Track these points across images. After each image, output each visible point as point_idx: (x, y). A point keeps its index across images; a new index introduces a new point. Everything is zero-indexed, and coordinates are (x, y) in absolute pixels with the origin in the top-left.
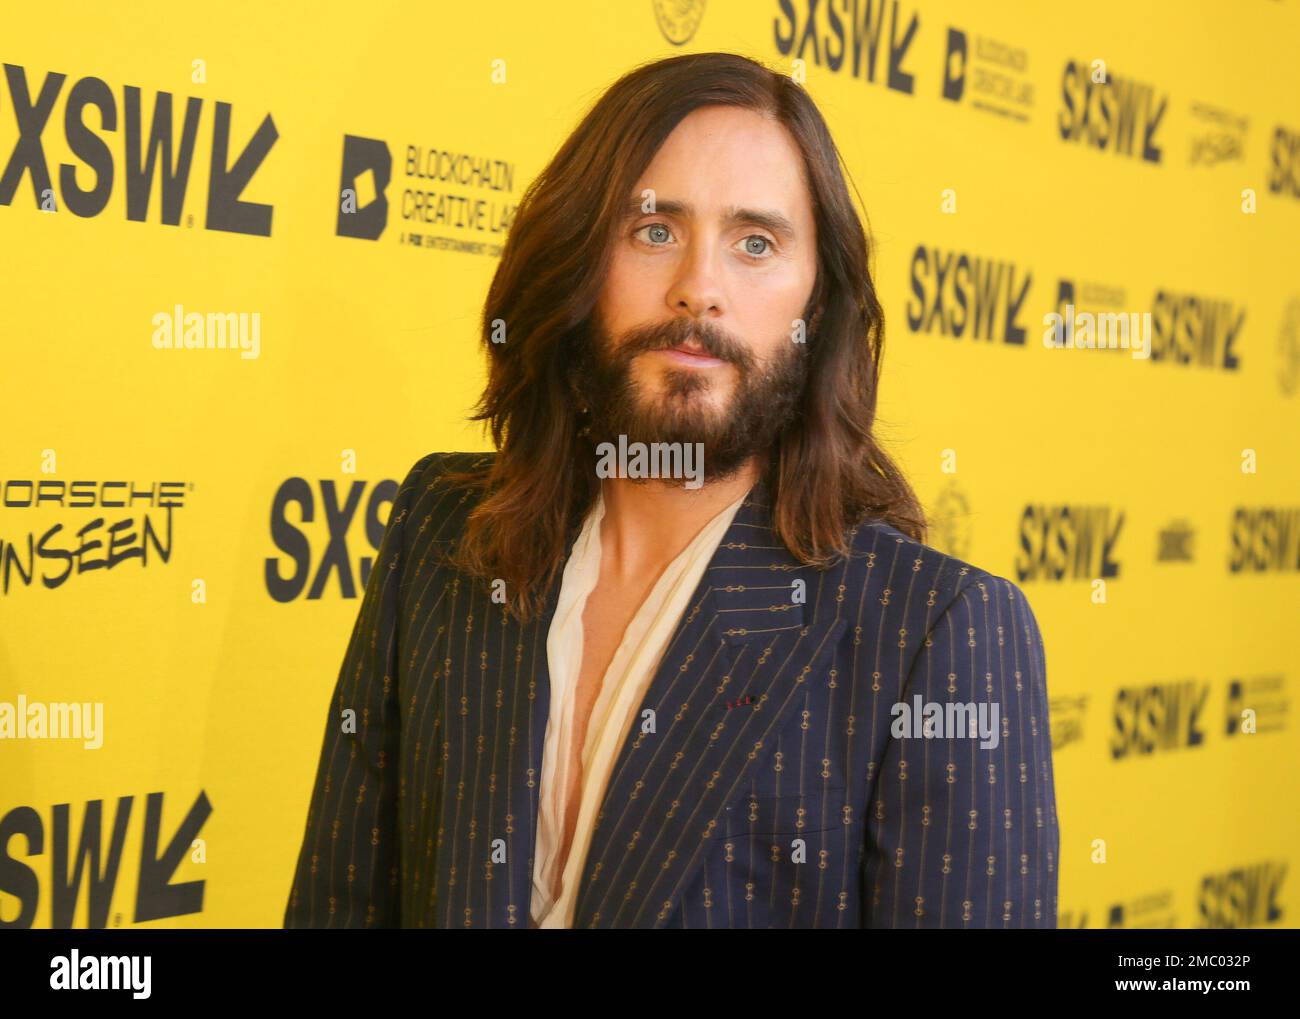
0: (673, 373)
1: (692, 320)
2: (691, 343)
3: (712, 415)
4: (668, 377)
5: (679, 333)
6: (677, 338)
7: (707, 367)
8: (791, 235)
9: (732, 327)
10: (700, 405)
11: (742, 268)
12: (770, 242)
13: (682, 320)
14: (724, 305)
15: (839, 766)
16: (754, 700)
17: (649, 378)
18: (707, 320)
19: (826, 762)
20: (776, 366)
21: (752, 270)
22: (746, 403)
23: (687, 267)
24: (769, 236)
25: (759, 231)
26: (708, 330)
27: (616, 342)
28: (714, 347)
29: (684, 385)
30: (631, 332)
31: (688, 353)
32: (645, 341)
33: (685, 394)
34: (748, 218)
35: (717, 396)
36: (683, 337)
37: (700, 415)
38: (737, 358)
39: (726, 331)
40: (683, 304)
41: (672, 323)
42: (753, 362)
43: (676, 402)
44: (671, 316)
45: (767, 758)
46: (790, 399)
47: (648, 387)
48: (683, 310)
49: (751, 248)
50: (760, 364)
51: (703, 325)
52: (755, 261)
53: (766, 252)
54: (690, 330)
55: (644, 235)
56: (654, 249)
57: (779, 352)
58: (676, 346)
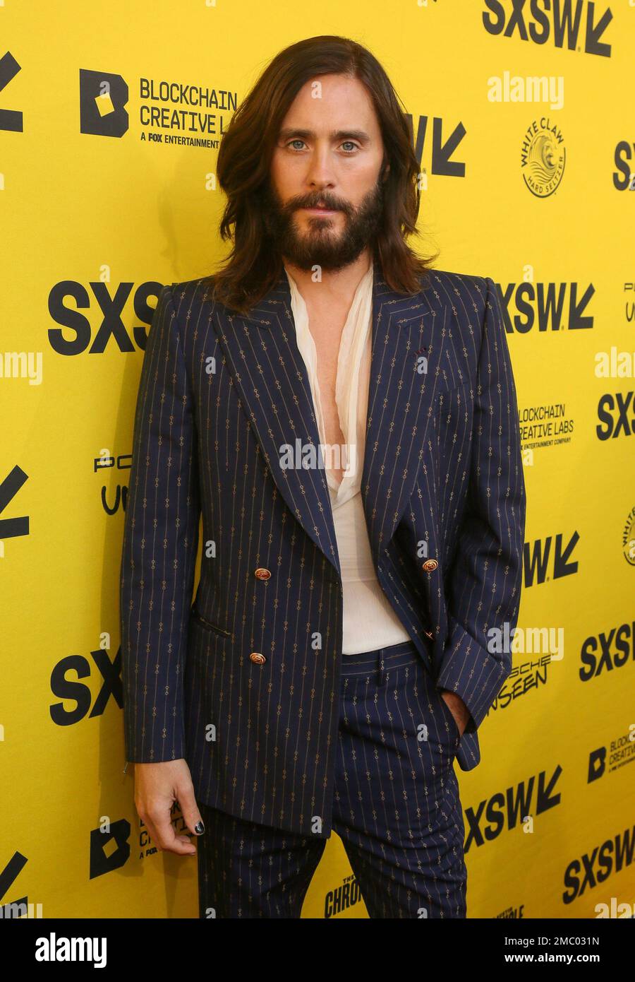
0: (312, 220)
1: (319, 192)
2: (320, 204)
3: (335, 239)
4: (310, 223)
5: (314, 200)
6: (313, 202)
7: (329, 215)
8: (368, 140)
9: (341, 193)
10: (328, 235)
11: (342, 159)
12: (356, 145)
13: (315, 192)
14: (335, 181)
16: (426, 349)
17: (302, 224)
18: (327, 191)
20: (365, 208)
21: (348, 159)
23: (314, 166)
24: (355, 143)
26: (328, 197)
28: (332, 205)
29: (319, 225)
30: (291, 198)
31: (319, 208)
32: (300, 204)
33: (320, 230)
34: (344, 135)
35: (337, 229)
36: (315, 202)
37: (328, 240)
38: (343, 208)
39: (337, 195)
40: (313, 184)
41: (310, 195)
42: (352, 209)
43: (316, 233)
44: (309, 191)
47: (302, 228)
48: (314, 188)
49: (346, 148)
50: (356, 209)
51: (325, 194)
52: (349, 155)
53: (355, 149)
54: (318, 198)
55: (291, 147)
56: (296, 154)
57: (366, 199)
58: (313, 206)
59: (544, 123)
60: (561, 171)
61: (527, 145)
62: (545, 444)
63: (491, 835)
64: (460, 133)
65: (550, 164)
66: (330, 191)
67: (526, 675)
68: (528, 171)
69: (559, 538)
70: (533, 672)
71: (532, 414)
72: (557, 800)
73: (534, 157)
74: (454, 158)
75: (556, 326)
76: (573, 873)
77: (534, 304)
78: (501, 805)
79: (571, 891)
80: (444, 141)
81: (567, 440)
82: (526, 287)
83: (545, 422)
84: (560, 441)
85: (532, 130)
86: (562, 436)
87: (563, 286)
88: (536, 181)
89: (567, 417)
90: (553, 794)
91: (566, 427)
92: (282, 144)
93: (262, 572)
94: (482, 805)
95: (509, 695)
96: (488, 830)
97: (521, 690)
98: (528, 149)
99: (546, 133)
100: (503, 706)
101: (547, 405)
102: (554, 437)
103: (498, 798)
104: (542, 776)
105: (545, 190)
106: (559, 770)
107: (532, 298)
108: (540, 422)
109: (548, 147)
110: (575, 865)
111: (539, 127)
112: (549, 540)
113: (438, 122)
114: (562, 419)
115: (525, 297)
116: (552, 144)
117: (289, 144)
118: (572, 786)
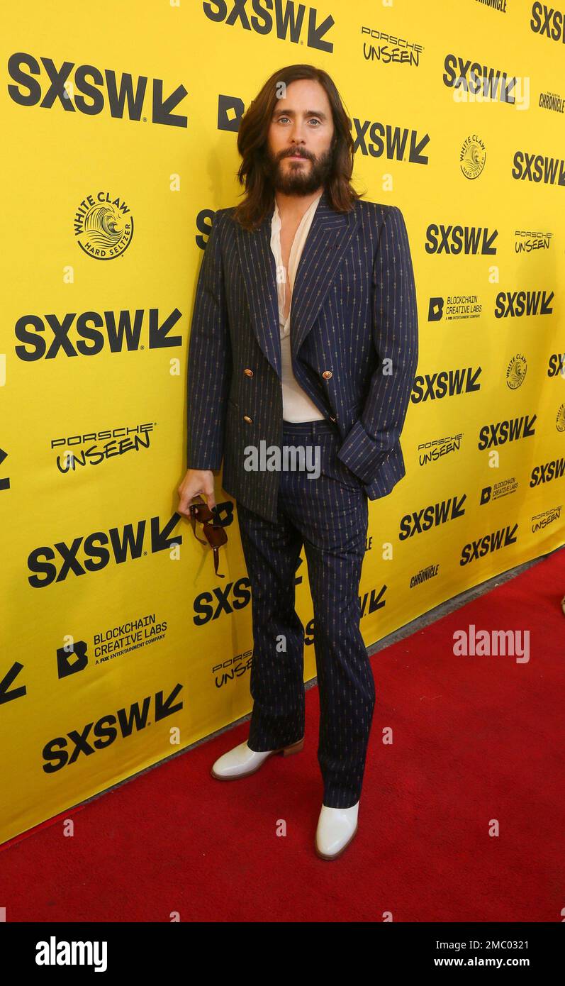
0: (292, 164)
1: (296, 146)
2: (297, 154)
3: (305, 175)
4: (290, 165)
5: (293, 151)
7: (302, 161)
8: (325, 118)
9: (308, 147)
10: (301, 172)
11: (310, 129)
12: (318, 121)
13: (294, 147)
14: (305, 140)
15: (363, 261)
16: (337, 246)
17: (285, 167)
18: (301, 146)
19: (360, 261)
21: (314, 129)
22: (315, 172)
23: (294, 131)
24: (318, 119)
25: (315, 118)
26: (301, 149)
27: (276, 155)
28: (304, 154)
29: (295, 166)
30: (280, 152)
31: (297, 156)
32: (284, 154)
33: (296, 169)
34: (311, 114)
35: (306, 170)
36: (295, 152)
37: (301, 175)
38: (311, 158)
39: (307, 149)
40: (293, 141)
41: (291, 148)
42: (316, 159)
43: (294, 171)
44: (291, 146)
45: (343, 262)
46: (328, 169)
47: (285, 169)
48: (294, 143)
49: (313, 123)
52: (314, 127)
53: (317, 124)
54: (297, 150)
55: (280, 121)
56: (284, 125)
57: (323, 154)
58: (293, 155)
59: (475, 138)
60: (482, 165)
61: (464, 149)
62: (465, 317)
63: (426, 528)
64: (426, 139)
65: (477, 161)
66: (303, 146)
67: (449, 443)
68: (464, 164)
69: (470, 370)
70: (452, 442)
71: (458, 300)
72: (462, 512)
73: (468, 156)
74: (422, 154)
75: (474, 252)
76: (467, 551)
77: (463, 239)
78: (432, 512)
79: (465, 559)
80: (417, 144)
81: (478, 316)
82: (458, 229)
83: (466, 305)
84: (474, 316)
85: (468, 141)
86: (474, 313)
87: (480, 230)
88: (468, 170)
89: (479, 303)
90: (460, 509)
91: (477, 309)
92: (275, 120)
93: (248, 372)
94: (422, 511)
95: (438, 454)
96: (424, 525)
97: (445, 451)
98: (464, 151)
99: (475, 143)
100: (434, 460)
101: (467, 295)
102: (470, 314)
103: (431, 509)
104: (455, 499)
105: (472, 175)
106: (465, 497)
107: (461, 235)
108: (463, 305)
109: (476, 151)
110: (469, 547)
111: (471, 140)
112: (464, 371)
113: (414, 133)
114: (475, 304)
115: (458, 234)
116: (478, 150)
117: (279, 120)
118: (471, 505)
